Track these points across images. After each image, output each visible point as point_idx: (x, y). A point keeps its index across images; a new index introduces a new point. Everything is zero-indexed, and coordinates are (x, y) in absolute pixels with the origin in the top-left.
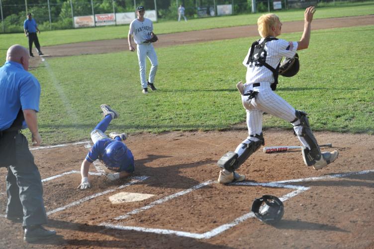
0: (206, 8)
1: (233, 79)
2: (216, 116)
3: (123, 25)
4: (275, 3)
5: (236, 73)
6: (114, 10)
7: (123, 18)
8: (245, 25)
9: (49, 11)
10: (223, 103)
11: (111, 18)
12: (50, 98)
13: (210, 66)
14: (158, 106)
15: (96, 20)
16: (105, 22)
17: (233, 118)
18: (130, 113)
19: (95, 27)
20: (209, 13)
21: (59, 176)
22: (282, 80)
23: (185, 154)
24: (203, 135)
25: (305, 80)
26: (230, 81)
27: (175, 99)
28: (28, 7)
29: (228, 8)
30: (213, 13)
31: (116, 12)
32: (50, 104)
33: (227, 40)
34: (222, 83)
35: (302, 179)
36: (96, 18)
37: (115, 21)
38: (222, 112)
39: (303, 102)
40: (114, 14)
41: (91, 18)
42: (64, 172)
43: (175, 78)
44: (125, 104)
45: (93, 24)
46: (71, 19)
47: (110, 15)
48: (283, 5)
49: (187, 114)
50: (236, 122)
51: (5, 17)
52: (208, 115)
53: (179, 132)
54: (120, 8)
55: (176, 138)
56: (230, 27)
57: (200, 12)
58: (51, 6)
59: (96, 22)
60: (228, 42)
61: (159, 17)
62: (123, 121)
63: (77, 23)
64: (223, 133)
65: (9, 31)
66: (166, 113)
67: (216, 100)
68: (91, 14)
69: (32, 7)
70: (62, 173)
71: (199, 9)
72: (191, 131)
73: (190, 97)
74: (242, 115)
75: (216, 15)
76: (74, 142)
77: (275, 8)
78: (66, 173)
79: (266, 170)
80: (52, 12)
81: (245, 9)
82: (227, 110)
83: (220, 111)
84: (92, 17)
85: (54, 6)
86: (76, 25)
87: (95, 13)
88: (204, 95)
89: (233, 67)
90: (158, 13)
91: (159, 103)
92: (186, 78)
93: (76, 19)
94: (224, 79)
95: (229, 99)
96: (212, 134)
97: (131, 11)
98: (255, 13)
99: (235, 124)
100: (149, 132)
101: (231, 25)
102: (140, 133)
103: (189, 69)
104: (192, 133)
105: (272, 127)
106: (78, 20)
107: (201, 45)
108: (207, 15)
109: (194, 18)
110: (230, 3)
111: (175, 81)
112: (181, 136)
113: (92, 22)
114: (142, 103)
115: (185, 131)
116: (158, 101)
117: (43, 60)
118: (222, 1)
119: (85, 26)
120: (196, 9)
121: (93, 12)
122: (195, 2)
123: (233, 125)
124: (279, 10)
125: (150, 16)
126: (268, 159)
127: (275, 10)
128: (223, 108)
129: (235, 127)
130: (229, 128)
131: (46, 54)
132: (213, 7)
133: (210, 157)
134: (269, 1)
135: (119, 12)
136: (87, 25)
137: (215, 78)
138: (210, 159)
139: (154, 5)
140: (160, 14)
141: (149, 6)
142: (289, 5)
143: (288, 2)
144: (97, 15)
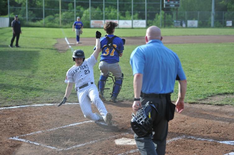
0: (180, 22)
1: (199, 70)
2: (188, 94)
3: (123, 28)
4: (228, 22)
5: (201, 66)
6: (118, 18)
7: (124, 24)
8: (207, 35)
9: (75, 15)
10: (192, 85)
13: (183, 60)
17: (199, 96)
18: (128, 86)
20: (181, 25)
21: (81, 123)
26: (197, 71)
28: (62, 11)
29: (196, 23)
30: (184, 25)
31: (119, 19)
33: (194, 44)
34: (191, 72)
38: (191, 91)
40: (118, 21)
41: (102, 22)
42: (84, 121)
44: (125, 80)
46: (88, 22)
47: (115, 21)
48: (233, 23)
50: (202, 98)
51: (45, 16)
54: (121, 17)
56: (196, 35)
57: (176, 24)
58: (76, 12)
60: (195, 45)
61: (148, 25)
62: (124, 91)
63: (93, 24)
64: (192, 105)
65: (47, 26)
68: (102, 19)
69: (64, 11)
70: (83, 121)
71: (175, 21)
74: (206, 94)
75: (186, 27)
77: (227, 25)
78: (85, 122)
79: (222, 133)
81: (207, 24)
82: (195, 91)
85: (79, 12)
86: (92, 26)
89: (199, 62)
90: (147, 22)
93: (92, 22)
94: (193, 69)
95: (196, 83)
97: (129, 20)
98: (213, 27)
99: (201, 100)
101: (197, 34)
105: (226, 104)
106: (94, 23)
107: (176, 46)
108: (180, 26)
109: (171, 28)
110: (196, 19)
117: (70, 47)
118: (191, 18)
119: (98, 27)
120: (173, 21)
121: (104, 18)
122: (172, 17)
123: (199, 100)
124: (230, 27)
125: (142, 24)
126: (223, 125)
127: (228, 27)
128: (192, 88)
129: (201, 102)
130: (196, 102)
131: (72, 43)
132: (185, 21)
133: (183, 120)
134: (223, 20)
135: (121, 19)
136: (99, 26)
137: (186, 68)
138: (183, 122)
139: (145, 16)
140: (148, 23)
141: (141, 17)
144: (106, 20)
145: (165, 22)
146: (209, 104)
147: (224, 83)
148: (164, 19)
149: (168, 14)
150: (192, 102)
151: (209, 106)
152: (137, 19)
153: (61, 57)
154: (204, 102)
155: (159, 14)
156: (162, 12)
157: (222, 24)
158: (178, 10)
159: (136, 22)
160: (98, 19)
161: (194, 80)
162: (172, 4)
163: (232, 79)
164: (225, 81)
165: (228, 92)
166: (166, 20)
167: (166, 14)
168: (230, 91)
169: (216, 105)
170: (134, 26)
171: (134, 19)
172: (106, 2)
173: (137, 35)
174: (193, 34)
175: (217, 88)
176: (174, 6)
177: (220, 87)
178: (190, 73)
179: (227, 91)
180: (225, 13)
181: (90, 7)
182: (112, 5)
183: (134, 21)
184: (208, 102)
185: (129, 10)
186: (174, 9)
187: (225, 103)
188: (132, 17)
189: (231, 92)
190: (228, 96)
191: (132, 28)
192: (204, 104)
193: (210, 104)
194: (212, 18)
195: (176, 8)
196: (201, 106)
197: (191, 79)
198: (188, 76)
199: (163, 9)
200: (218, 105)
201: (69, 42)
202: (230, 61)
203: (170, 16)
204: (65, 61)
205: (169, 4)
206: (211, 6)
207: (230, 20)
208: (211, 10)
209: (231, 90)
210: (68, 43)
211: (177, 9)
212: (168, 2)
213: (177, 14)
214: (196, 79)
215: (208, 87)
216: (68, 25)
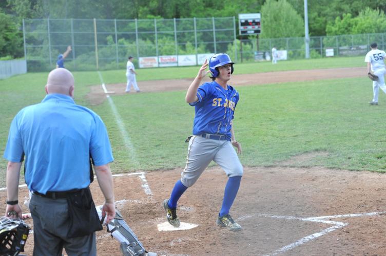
0: (262, 53)
1: (283, 119)
3: (184, 66)
4: (327, 51)
6: (176, 53)
7: (185, 60)
9: (117, 52)
11: (173, 60)
15: (160, 61)
16: (167, 63)
17: (279, 155)
18: (183, 148)
19: (159, 67)
20: (264, 57)
22: (329, 122)
24: (250, 171)
25: (350, 123)
26: (280, 122)
28: (98, 47)
29: (284, 54)
30: (268, 58)
31: (178, 54)
34: (272, 122)
35: (341, 216)
36: (160, 59)
37: (177, 62)
40: (176, 56)
41: (154, 59)
45: (156, 65)
46: (136, 60)
47: (172, 57)
48: (335, 52)
50: (283, 159)
51: (76, 57)
54: (181, 51)
57: (256, 57)
58: (119, 47)
59: (159, 63)
62: (176, 154)
63: (142, 63)
64: (269, 169)
65: (80, 69)
67: (265, 138)
68: (155, 55)
69: (101, 47)
71: (256, 53)
74: (289, 153)
76: (130, 172)
77: (327, 55)
80: (119, 53)
81: (299, 55)
82: (275, 149)
83: (268, 149)
84: (156, 58)
85: (121, 47)
86: (141, 66)
87: (159, 55)
93: (141, 60)
94: (274, 119)
95: (277, 137)
96: (258, 170)
97: (192, 54)
98: (309, 59)
99: (281, 162)
105: (315, 166)
106: (143, 61)
108: (263, 60)
109: (250, 62)
110: (285, 49)
113: (156, 63)
117: (108, 96)
119: (149, 67)
120: (253, 53)
121: (157, 54)
122: (252, 47)
123: (279, 162)
124: (332, 57)
126: (310, 195)
127: (328, 57)
128: (271, 146)
129: (281, 164)
130: (274, 164)
131: (112, 90)
132: (269, 51)
133: (255, 191)
134: (321, 48)
135: (181, 54)
136: (151, 65)
138: (255, 193)
139: (213, 49)
141: (209, 50)
142: (341, 53)
143: (339, 50)
144: (160, 57)
145: (242, 54)
146: (291, 167)
147: (315, 136)
148: (241, 50)
149: (245, 44)
150: (268, 165)
151: (292, 169)
152: (203, 53)
154: (285, 164)
155: (232, 44)
156: (237, 42)
157: (320, 53)
158: (260, 37)
159: (201, 57)
160: (149, 55)
162: (250, 30)
163: (327, 130)
164: (317, 133)
165: (319, 149)
166: (244, 52)
167: (243, 44)
168: (321, 146)
169: (301, 167)
170: (199, 63)
171: (199, 52)
172: (159, 32)
175: (305, 144)
176: (253, 32)
177: (309, 142)
178: (270, 124)
179: (318, 147)
180: (323, 39)
181: (137, 40)
182: (167, 35)
183: (199, 56)
184: (291, 164)
185: (191, 42)
186: (253, 36)
187: (314, 164)
188: (196, 50)
189: (323, 148)
190: (319, 154)
191: (197, 65)
192: (286, 166)
193: (294, 167)
194: (307, 46)
195: (256, 34)
196: (282, 169)
197: (270, 133)
199: (239, 38)
200: (304, 167)
201: (108, 91)
202: (327, 104)
203: (248, 46)
205: (245, 30)
206: (303, 30)
207: (330, 47)
208: (303, 36)
209: (324, 146)
210: (106, 91)
211: (257, 37)
212: (244, 28)
213: (258, 43)
214: (277, 132)
215: (293, 143)
216: (108, 66)
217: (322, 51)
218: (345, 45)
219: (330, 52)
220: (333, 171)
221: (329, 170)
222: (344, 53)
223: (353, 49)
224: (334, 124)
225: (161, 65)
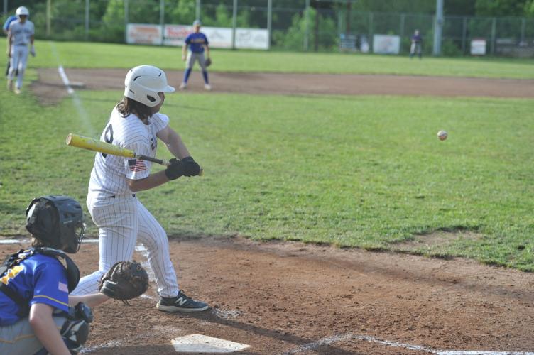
0: (354, 38)
1: (396, 164)
2: (364, 225)
4: (474, 43)
5: (401, 155)
7: (212, 37)
8: (421, 75)
9: (87, 9)
10: (377, 204)
12: (80, 158)
13: (357, 136)
14: (264, 194)
15: (166, 35)
16: (179, 39)
17: (393, 231)
18: (215, 201)
19: (162, 46)
20: (358, 45)
22: (481, 177)
23: (306, 282)
24: (339, 254)
25: (519, 182)
26: (391, 169)
27: (294, 186)
29: (394, 42)
30: (365, 47)
32: (78, 168)
33: (388, 97)
34: (376, 168)
36: (166, 31)
38: (373, 219)
39: (515, 220)
41: (156, 31)
43: (296, 150)
44: (208, 185)
45: (158, 41)
46: (121, 28)
47: (189, 29)
48: (488, 48)
49: (314, 214)
50: (398, 238)
52: (349, 220)
53: (298, 243)
54: (207, 20)
55: (293, 253)
56: (394, 74)
57: (343, 43)
59: (164, 38)
60: (389, 100)
61: (273, 43)
62: (203, 212)
63: (133, 35)
64: (373, 254)
66: (277, 208)
67: (366, 197)
68: (157, 22)
71: (343, 36)
72: (320, 244)
73: (320, 185)
74: (409, 228)
75: (371, 52)
77: (474, 51)
79: (445, 329)
80: (91, 11)
82: (383, 217)
83: (370, 217)
84: (159, 28)
86: (130, 39)
87: (165, 23)
88: (344, 186)
89: (396, 144)
90: (271, 36)
91: (266, 190)
92: (315, 153)
93: (131, 29)
94: (380, 162)
95: (387, 197)
96: (354, 254)
97: (226, 27)
98: (438, 56)
99: (396, 242)
100: (247, 237)
101: (397, 71)
102: (232, 237)
103: (321, 137)
104: (320, 248)
105: (459, 256)
106: (135, 31)
107: (343, 100)
108: (355, 50)
109: (332, 52)
110: (396, 34)
111: (296, 156)
112: (301, 250)
113: (158, 37)
114: (238, 186)
115: (307, 243)
116: (265, 187)
117: (71, 91)
118: (384, 30)
119: (146, 43)
120: (337, 36)
121: (162, 19)
122: (336, 25)
123: (392, 243)
124: (480, 57)
125: (258, 39)
126: (449, 310)
127: (474, 55)
128: (375, 212)
129: (395, 247)
130: (385, 247)
131: (76, 80)
132: (367, 37)
133: (349, 293)
134: (464, 38)
135: (206, 25)
136: (149, 40)
137: (364, 158)
138: (349, 297)
139: (266, 21)
140: (275, 38)
141: (257, 21)
142: (499, 49)
143: (496, 45)
144: (167, 26)
145: (317, 36)
146: (415, 254)
147: (456, 200)
148: (316, 29)
149: (325, 17)
150: (373, 247)
151: (415, 257)
152: (246, 27)
153: (46, 117)
154: (403, 247)
155: (301, 15)
156: (309, 11)
157: (460, 47)
158: (353, 7)
159: (242, 35)
160: (146, 22)
161: (381, 191)
163: (477, 192)
164: (460, 196)
165: (465, 225)
166: (321, 33)
167: (321, 17)
168: (469, 221)
169: (433, 256)
170: (238, 45)
171: (239, 25)
173: (245, 68)
174: (387, 70)
175: (439, 214)
177: (445, 210)
178: (373, 172)
179: (463, 223)
180: (468, 21)
183: (240, 31)
184: (414, 250)
185: (225, 3)
186: (340, 4)
187: (456, 253)
188: (234, 20)
189: (472, 225)
190: (465, 236)
191: (234, 49)
192: (404, 252)
193: (419, 254)
194: (437, 32)
196: (396, 257)
197: (374, 189)
198: (368, 180)
199: (314, 5)
200: (438, 256)
201: (70, 80)
202: (476, 143)
203: (330, 22)
204: (56, 128)
207: (480, 36)
208: (433, 12)
209: (474, 221)
210: (66, 81)
211: (348, 6)
213: (348, 19)
214: (385, 187)
215: (416, 210)
216: (68, 34)
217: (463, 44)
218: (508, 36)
219: (479, 46)
220: (491, 268)
221: (482, 266)
222: (506, 50)
223: (522, 44)
224: (491, 182)
225: (167, 42)
